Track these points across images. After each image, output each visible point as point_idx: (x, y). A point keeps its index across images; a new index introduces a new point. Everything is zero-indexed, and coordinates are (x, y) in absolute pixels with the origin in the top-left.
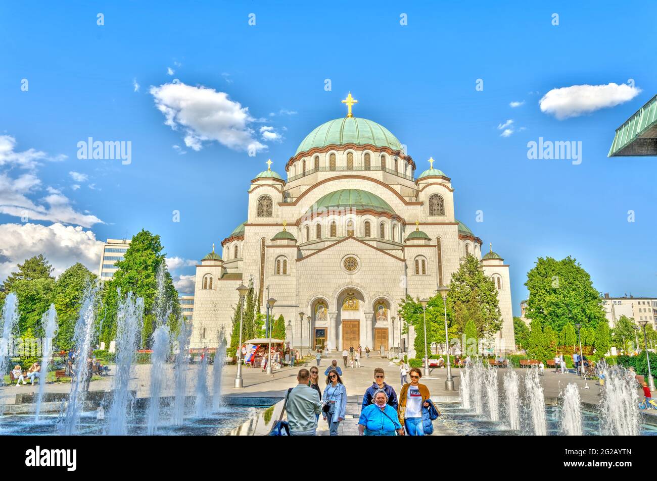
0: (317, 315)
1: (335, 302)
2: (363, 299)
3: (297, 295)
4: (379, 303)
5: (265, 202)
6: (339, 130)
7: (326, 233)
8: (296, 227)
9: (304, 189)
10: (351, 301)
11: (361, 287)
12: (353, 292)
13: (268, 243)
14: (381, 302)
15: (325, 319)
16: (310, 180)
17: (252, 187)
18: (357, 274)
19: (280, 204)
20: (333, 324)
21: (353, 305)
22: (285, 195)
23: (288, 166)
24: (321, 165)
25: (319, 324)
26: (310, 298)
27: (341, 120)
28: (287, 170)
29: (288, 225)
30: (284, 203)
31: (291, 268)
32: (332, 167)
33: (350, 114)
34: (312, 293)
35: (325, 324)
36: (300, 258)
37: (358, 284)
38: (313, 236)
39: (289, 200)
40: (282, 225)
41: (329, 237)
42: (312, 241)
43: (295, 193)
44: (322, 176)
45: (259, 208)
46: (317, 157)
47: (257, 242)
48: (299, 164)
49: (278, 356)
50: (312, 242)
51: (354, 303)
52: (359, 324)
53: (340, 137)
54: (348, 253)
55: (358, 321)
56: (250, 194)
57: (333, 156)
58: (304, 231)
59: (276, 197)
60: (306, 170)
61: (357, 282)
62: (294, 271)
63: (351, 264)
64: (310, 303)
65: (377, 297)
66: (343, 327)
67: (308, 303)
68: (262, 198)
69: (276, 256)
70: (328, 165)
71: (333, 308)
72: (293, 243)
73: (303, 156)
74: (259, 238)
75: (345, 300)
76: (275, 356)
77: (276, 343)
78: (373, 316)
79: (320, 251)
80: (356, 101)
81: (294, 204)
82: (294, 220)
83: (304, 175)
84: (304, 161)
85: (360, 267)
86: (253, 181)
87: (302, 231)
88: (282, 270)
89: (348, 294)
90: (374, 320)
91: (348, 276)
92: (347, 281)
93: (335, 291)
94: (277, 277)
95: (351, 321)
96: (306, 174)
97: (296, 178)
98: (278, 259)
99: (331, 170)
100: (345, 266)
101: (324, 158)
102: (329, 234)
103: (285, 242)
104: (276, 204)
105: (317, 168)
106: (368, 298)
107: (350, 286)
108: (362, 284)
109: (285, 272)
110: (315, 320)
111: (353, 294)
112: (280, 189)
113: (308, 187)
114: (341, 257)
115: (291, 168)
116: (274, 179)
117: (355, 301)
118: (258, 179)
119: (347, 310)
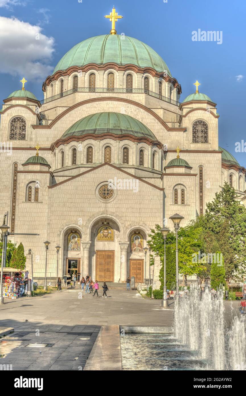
0: (70, 245)
1: (89, 231)
2: (118, 229)
3: (48, 224)
4: (135, 233)
5: (18, 124)
6: (100, 47)
7: (82, 159)
8: (51, 152)
9: (61, 110)
10: (106, 231)
11: (116, 216)
12: (107, 221)
13: (20, 168)
14: (137, 232)
15: (78, 249)
16: (68, 101)
17: (4, 107)
18: (112, 202)
19: (34, 127)
20: (86, 254)
21: (108, 234)
22: (41, 117)
23: (45, 85)
24: (80, 85)
25: (72, 255)
26: (62, 227)
27: (103, 37)
28: (44, 90)
29: (41, 149)
30: (39, 125)
31: (43, 195)
32: (92, 88)
33: (113, 31)
34: (65, 221)
35: (78, 254)
36: (53, 184)
37: (114, 213)
38: (68, 162)
39: (44, 122)
40: (35, 149)
41: (85, 163)
42: (67, 166)
43: (51, 116)
44: (80, 97)
45: (12, 130)
46: (76, 77)
47: (9, 167)
48: (57, 84)
49: (15, 286)
50: (68, 168)
51: (109, 233)
52: (113, 255)
53: (101, 56)
54: (103, 181)
55: (113, 252)
56: (2, 115)
57: (93, 76)
58: (59, 156)
59: (30, 119)
60: (64, 91)
61: (112, 211)
62: (47, 198)
63: (106, 192)
64: (62, 232)
65: (133, 227)
66: (97, 258)
67: (60, 232)
68: (15, 119)
69: (27, 182)
70: (87, 85)
71: (86, 237)
72: (45, 169)
73: (61, 75)
74: (10, 162)
75: (99, 230)
76: (11, 286)
77: (13, 273)
78: (128, 246)
79: (74, 177)
80: (120, 17)
81: (49, 127)
82: (48, 145)
83: (62, 95)
84: (62, 81)
85: (116, 195)
86: (6, 101)
87: (57, 156)
88: (33, 197)
89: (103, 223)
90: (130, 251)
91: (103, 205)
92: (102, 210)
93: (89, 220)
94: (28, 205)
95: (105, 251)
96: (64, 95)
97: (53, 99)
98: (30, 185)
99: (90, 91)
100: (100, 194)
101: (83, 78)
102: (85, 160)
103: (37, 168)
104: (29, 126)
105: (75, 89)
106: (124, 228)
107: (104, 215)
108: (118, 213)
109: (36, 200)
110: (67, 251)
111: (108, 223)
112: (34, 110)
113: (65, 109)
114: (96, 185)
115: (49, 88)
116: (29, 99)
117: (110, 231)
118: (10, 99)
119: (102, 241)
